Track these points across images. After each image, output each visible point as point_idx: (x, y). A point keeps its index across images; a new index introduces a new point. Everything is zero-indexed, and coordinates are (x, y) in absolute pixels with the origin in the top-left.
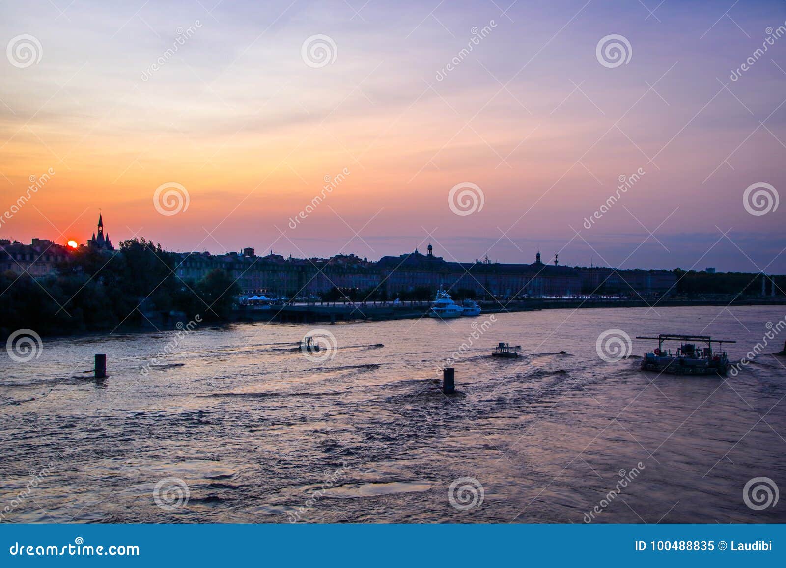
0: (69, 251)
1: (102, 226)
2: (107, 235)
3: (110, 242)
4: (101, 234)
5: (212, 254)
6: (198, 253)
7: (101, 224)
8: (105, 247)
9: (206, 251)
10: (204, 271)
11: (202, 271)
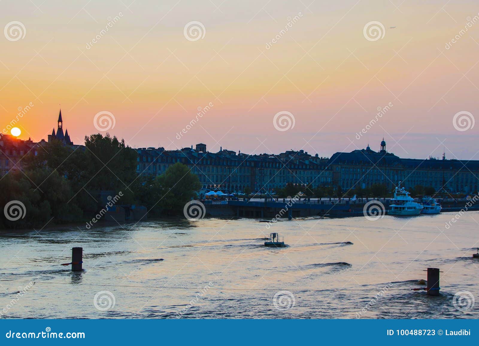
0: (30, 146)
1: (61, 122)
2: (66, 131)
3: (69, 137)
4: (60, 129)
5: (166, 149)
6: (153, 149)
7: (60, 120)
8: (64, 142)
9: (161, 147)
10: (160, 166)
11: (158, 165)
